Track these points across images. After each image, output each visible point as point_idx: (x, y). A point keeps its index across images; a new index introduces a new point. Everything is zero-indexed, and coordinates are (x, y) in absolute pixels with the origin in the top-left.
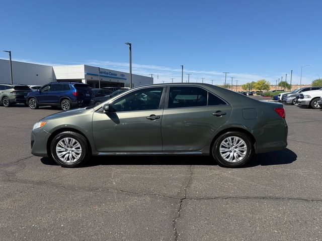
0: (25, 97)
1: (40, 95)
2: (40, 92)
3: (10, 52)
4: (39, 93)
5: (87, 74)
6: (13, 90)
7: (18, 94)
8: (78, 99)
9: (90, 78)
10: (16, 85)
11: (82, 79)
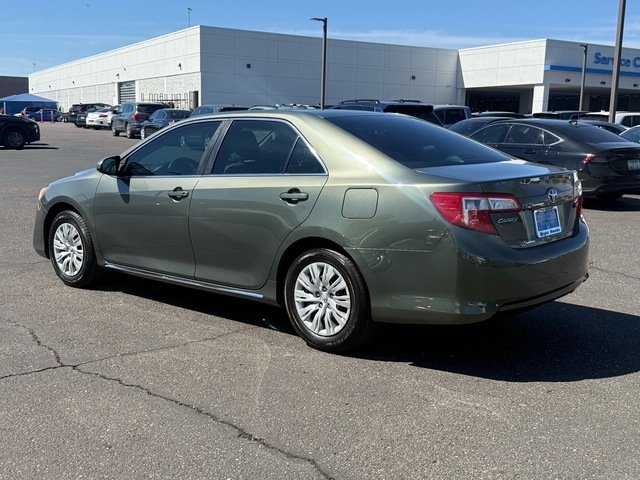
3: (325, 21)
5: (553, 68)
9: (560, 81)
11: (534, 85)
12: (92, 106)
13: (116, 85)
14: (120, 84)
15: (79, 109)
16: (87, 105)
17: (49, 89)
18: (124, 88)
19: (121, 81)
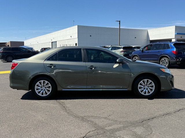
0: (130, 55)
1: (142, 54)
2: (143, 51)
3: (120, 21)
4: (141, 52)
6: (122, 50)
7: (125, 53)
8: (177, 58)
9: (179, 37)
10: (124, 46)
11: (172, 39)
12: (47, 48)
13: (51, 43)
14: (52, 42)
15: (43, 49)
16: (45, 48)
17: (30, 44)
18: (54, 43)
19: (52, 41)
